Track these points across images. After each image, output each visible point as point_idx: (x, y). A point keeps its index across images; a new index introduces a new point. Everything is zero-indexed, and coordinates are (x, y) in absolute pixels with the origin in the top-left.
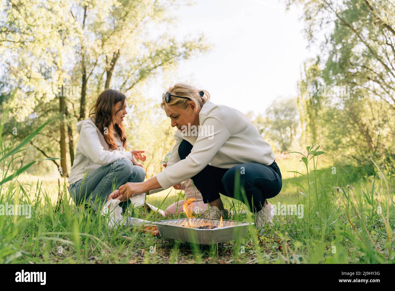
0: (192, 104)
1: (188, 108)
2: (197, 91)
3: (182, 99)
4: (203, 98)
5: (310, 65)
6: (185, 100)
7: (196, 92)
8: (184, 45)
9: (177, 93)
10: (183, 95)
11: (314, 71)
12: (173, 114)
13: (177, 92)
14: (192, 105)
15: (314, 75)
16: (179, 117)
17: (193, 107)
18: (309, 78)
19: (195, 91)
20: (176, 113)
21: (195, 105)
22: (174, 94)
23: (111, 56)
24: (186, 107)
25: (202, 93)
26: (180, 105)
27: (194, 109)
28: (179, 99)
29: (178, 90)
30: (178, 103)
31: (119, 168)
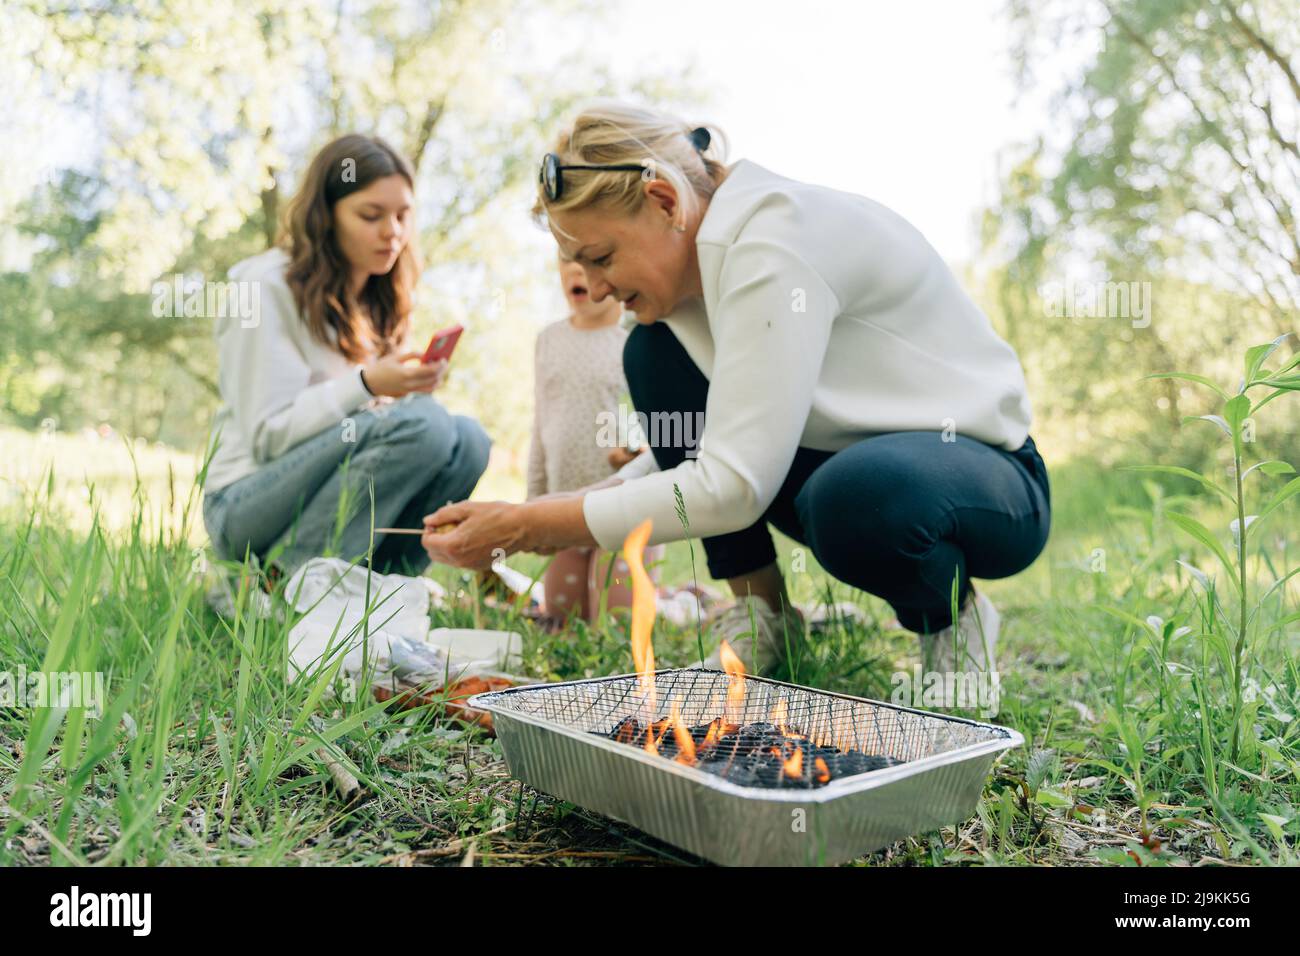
0: (663, 192)
1: (644, 209)
2: (677, 129)
3: (616, 177)
4: (709, 155)
6: (629, 177)
7: (673, 135)
9: (588, 152)
10: (616, 158)
11: (1025, 179)
12: (585, 247)
13: (587, 147)
14: (661, 196)
15: (1027, 192)
16: (615, 256)
17: (668, 202)
18: (1005, 201)
19: (667, 132)
20: (597, 242)
21: (673, 191)
22: (576, 160)
23: (419, 112)
24: (636, 210)
25: (701, 138)
26: (608, 203)
27: (674, 209)
28: (600, 178)
29: (590, 138)
30: (598, 196)
31: (405, 432)
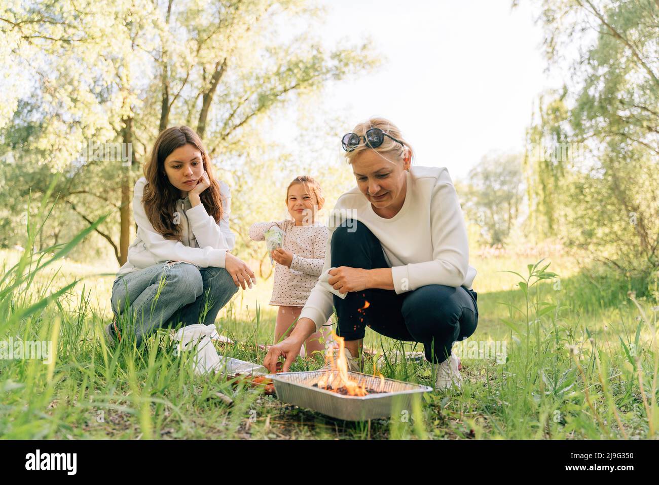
5: (548, 101)
8: (336, 56)
11: (557, 111)
